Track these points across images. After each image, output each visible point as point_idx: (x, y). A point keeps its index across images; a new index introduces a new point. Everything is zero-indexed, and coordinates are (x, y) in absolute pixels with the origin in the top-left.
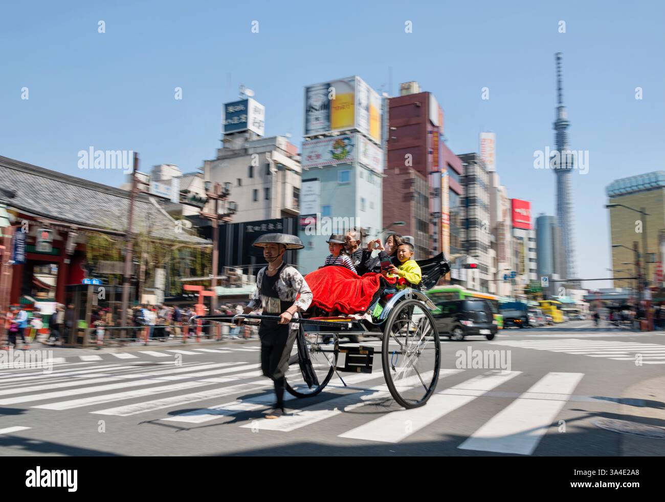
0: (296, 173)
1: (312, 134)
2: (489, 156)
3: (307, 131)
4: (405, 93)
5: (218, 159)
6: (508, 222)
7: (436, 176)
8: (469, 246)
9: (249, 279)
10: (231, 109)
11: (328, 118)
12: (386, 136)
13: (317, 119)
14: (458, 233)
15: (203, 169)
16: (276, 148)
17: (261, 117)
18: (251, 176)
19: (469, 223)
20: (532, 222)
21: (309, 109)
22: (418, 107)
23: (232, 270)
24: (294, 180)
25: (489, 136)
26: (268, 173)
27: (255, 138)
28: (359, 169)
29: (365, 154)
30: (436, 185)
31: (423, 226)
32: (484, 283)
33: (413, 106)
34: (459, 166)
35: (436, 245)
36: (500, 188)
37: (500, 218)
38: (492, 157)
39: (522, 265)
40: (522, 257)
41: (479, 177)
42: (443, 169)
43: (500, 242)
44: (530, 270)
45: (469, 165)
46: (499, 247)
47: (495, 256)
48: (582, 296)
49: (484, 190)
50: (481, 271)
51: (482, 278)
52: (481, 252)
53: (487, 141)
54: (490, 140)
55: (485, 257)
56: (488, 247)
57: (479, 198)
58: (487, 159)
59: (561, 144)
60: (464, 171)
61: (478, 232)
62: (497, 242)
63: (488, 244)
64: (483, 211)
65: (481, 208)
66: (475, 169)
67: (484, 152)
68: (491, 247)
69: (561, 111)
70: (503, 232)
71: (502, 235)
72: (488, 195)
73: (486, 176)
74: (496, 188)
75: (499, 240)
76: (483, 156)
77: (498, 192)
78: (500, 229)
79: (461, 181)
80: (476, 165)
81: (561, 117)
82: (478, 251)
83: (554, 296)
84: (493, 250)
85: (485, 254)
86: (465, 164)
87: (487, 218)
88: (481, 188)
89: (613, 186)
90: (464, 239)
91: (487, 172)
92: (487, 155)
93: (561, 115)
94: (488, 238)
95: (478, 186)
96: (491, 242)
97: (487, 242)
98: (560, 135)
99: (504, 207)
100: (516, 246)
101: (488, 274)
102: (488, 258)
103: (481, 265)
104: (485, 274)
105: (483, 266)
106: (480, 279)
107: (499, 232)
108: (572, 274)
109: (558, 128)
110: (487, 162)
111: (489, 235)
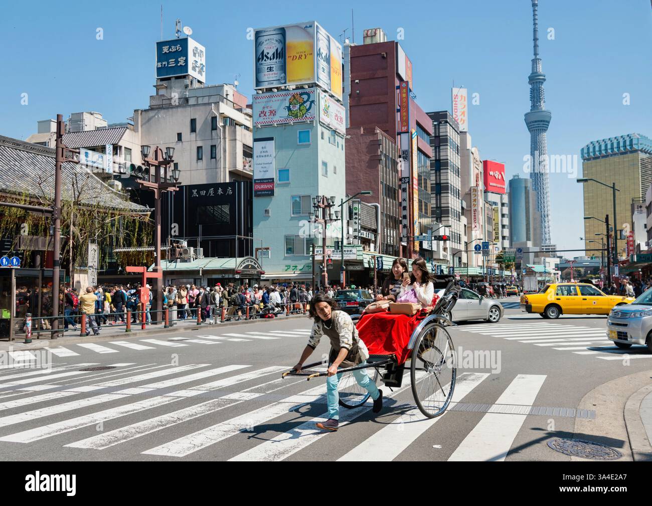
0: (247, 128)
1: (265, 86)
2: (461, 115)
3: (258, 82)
4: (368, 41)
5: (152, 109)
6: (481, 186)
7: (405, 137)
8: (440, 213)
9: (195, 251)
10: (165, 49)
11: (283, 68)
12: (349, 90)
13: (270, 69)
14: (429, 199)
15: (133, 119)
16: (223, 98)
17: (202, 60)
18: (193, 130)
19: (440, 189)
20: (506, 186)
21: (260, 57)
22: (383, 57)
23: (178, 242)
24: (245, 137)
25: (460, 93)
26: (214, 127)
27: (196, 85)
28: (320, 129)
29: (326, 111)
30: (405, 147)
31: (391, 192)
32: (456, 253)
33: (379, 57)
34: (429, 125)
35: (406, 213)
36: (473, 150)
37: (473, 184)
38: (464, 116)
39: (495, 233)
40: (495, 224)
41: (451, 138)
42: (413, 129)
43: (473, 208)
44: (504, 238)
45: (441, 124)
46: (473, 214)
47: (466, 224)
48: (556, 264)
49: (456, 153)
50: (453, 240)
51: (454, 247)
52: (453, 220)
53: (460, 98)
54: (462, 96)
55: (458, 225)
56: (460, 214)
57: (450, 161)
58: (459, 118)
59: (537, 100)
60: (433, 131)
61: (450, 198)
62: (470, 209)
63: (460, 211)
64: (455, 175)
65: (453, 172)
66: (446, 128)
67: (456, 111)
68: (463, 214)
69: (536, 64)
70: (476, 198)
71: (475, 200)
72: (459, 157)
73: (458, 137)
74: (468, 149)
75: (472, 207)
76: (455, 114)
77: (471, 154)
78: (473, 195)
79: (431, 142)
80: (448, 124)
81: (537, 70)
82: (450, 219)
83: (527, 265)
84: (465, 217)
85: (458, 222)
86: (435, 123)
87: (458, 183)
88: (453, 150)
89: (588, 149)
90: (435, 206)
91: (459, 132)
92: (459, 114)
93: (537, 68)
94: (460, 204)
95: (450, 148)
96: (462, 208)
97: (459, 208)
98: (537, 90)
99: (477, 171)
100: (490, 213)
101: (460, 243)
102: (460, 226)
103: (453, 234)
104: (457, 243)
105: (456, 234)
106: (452, 248)
107: (473, 198)
108: (546, 239)
109: (534, 83)
110: (459, 121)
111: (460, 201)
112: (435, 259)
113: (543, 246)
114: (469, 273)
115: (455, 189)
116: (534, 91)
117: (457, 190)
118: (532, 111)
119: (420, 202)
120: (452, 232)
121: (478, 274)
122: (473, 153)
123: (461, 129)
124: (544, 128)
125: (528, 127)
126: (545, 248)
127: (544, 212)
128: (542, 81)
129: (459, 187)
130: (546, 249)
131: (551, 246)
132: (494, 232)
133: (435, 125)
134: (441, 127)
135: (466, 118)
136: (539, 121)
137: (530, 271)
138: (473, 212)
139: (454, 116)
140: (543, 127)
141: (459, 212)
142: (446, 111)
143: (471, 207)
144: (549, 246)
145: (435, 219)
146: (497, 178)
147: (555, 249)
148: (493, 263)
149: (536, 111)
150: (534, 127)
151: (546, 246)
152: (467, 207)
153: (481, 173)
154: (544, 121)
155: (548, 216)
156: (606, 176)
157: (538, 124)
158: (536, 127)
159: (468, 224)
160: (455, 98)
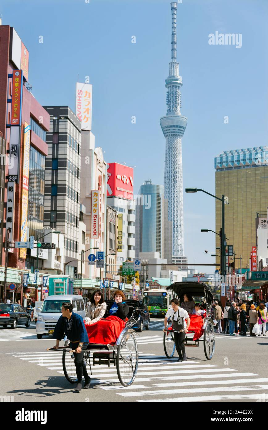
2: (85, 112)
7: (15, 130)
8: (55, 217)
19: (56, 190)
25: (85, 88)
35: (12, 215)
36: (97, 150)
37: (95, 187)
38: (88, 114)
39: (119, 241)
40: (119, 232)
41: (72, 135)
42: (26, 123)
43: (93, 214)
44: (129, 247)
45: (60, 120)
46: (93, 221)
47: (85, 231)
48: (183, 278)
49: (76, 152)
50: (69, 248)
51: (68, 256)
52: (69, 225)
53: (84, 94)
54: (86, 92)
55: (75, 231)
56: (78, 219)
57: (69, 160)
58: (83, 115)
59: (174, 104)
60: (52, 127)
61: (66, 201)
62: (89, 214)
63: (79, 216)
64: (74, 176)
65: (72, 173)
66: (66, 125)
67: (79, 107)
68: (81, 219)
69: (174, 68)
70: (97, 202)
71: (96, 205)
72: (80, 157)
73: (79, 135)
74: (91, 149)
75: (93, 212)
76: (78, 111)
77: (94, 155)
78: (94, 199)
79: (48, 139)
80: (68, 120)
81: (174, 74)
82: (66, 224)
83: (153, 278)
84: (85, 223)
85: (75, 228)
86: (55, 118)
87: (78, 185)
88: (73, 149)
89: (221, 158)
90: (49, 209)
91: (81, 130)
92: (82, 110)
93: (174, 72)
94: (79, 209)
95: (70, 146)
96: (81, 213)
97: (77, 213)
98: (173, 94)
99: (99, 174)
100: (113, 220)
101: (76, 252)
102: (78, 233)
103: (69, 241)
104: (73, 252)
105: (72, 242)
106: (67, 257)
107: (93, 203)
108: (178, 251)
109: (170, 86)
110: (82, 118)
111: (79, 205)
112: (45, 269)
113: (173, 258)
114: (83, 286)
115: (73, 191)
116: (170, 95)
117: (76, 193)
118: (168, 116)
119: (30, 203)
120: (67, 239)
121: (94, 287)
122: (96, 155)
123: (83, 127)
124: (180, 134)
125: (163, 132)
126: (175, 259)
127: (177, 221)
128: (180, 86)
129: (78, 189)
130: (177, 261)
131: (182, 258)
132: (117, 241)
133: (54, 121)
134: (60, 123)
135: (90, 116)
136: (174, 126)
137: (156, 284)
138: (93, 218)
139: (77, 113)
140: (179, 132)
141: (77, 217)
142: (67, 107)
143: (91, 213)
144: (180, 258)
145: (49, 224)
146: (125, 182)
147: (186, 261)
148: (115, 275)
149: (173, 116)
150: (169, 132)
151: (177, 258)
152: (86, 212)
153: (104, 176)
154: (180, 127)
155: (180, 226)
156: (238, 188)
157: (173, 129)
158: (172, 132)
159: (86, 231)
160: (79, 94)
